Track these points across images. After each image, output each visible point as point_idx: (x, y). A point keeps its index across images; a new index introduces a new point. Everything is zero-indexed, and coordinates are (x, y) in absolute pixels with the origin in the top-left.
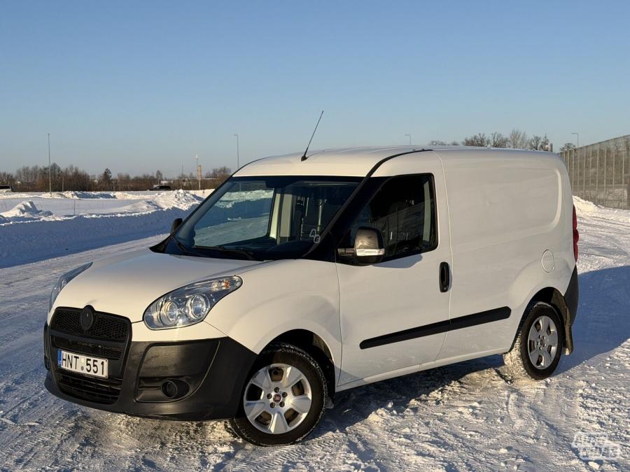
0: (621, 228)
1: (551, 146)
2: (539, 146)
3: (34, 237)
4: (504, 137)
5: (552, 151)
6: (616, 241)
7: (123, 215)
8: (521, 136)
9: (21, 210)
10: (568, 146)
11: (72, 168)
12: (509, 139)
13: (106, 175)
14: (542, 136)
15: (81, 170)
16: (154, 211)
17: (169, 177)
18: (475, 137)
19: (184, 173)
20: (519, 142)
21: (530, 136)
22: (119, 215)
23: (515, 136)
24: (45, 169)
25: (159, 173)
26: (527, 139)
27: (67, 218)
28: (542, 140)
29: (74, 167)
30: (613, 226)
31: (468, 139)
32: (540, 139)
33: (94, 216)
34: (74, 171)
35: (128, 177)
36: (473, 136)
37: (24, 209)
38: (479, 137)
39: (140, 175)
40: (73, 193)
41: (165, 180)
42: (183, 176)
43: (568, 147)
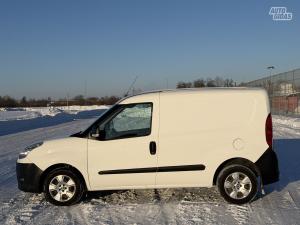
16: (37, 117)
40: (4, 108)
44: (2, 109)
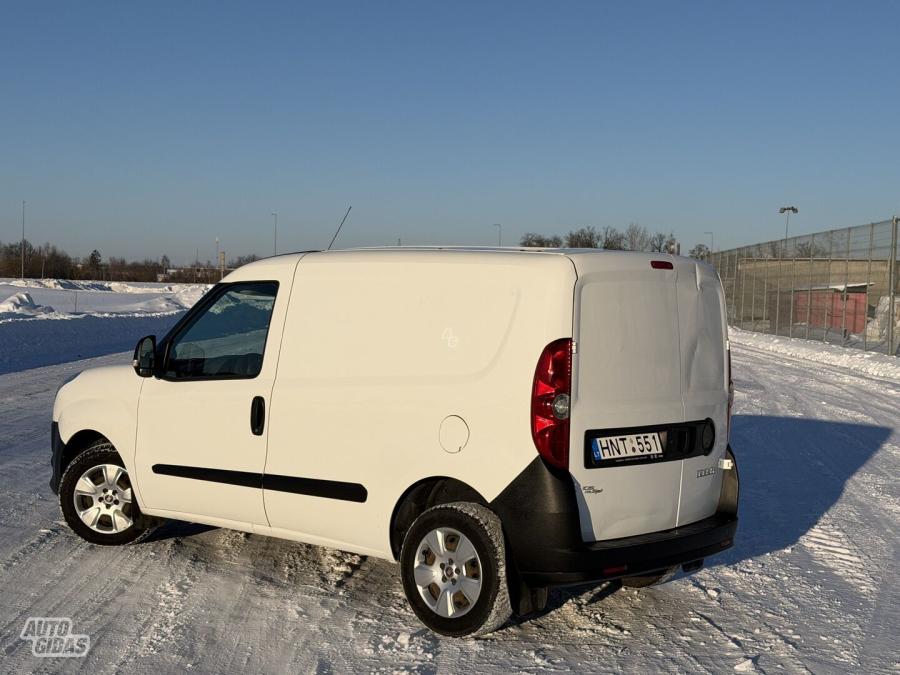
0: (760, 356)
1: (679, 246)
2: (663, 246)
3: (38, 339)
4: (619, 233)
5: (678, 253)
6: (752, 372)
7: (143, 315)
8: (641, 233)
9: (15, 304)
10: (700, 248)
11: (47, 247)
12: (626, 235)
13: (94, 258)
14: (667, 234)
15: (60, 249)
16: (178, 311)
17: (178, 265)
18: (582, 231)
19: (199, 261)
20: (638, 240)
21: (652, 234)
22: (137, 315)
23: (633, 232)
24: (12, 247)
25: (165, 259)
26: (648, 237)
27: (73, 316)
28: (667, 239)
29: (51, 246)
30: (750, 353)
31: (574, 233)
32: (664, 237)
33: (106, 315)
34: (50, 251)
35: (123, 262)
36: (579, 229)
37: (18, 302)
38: (587, 231)
39: (141, 260)
40: (55, 281)
41: (174, 268)
42: (198, 264)
43: (700, 250)
44: (51, 283)
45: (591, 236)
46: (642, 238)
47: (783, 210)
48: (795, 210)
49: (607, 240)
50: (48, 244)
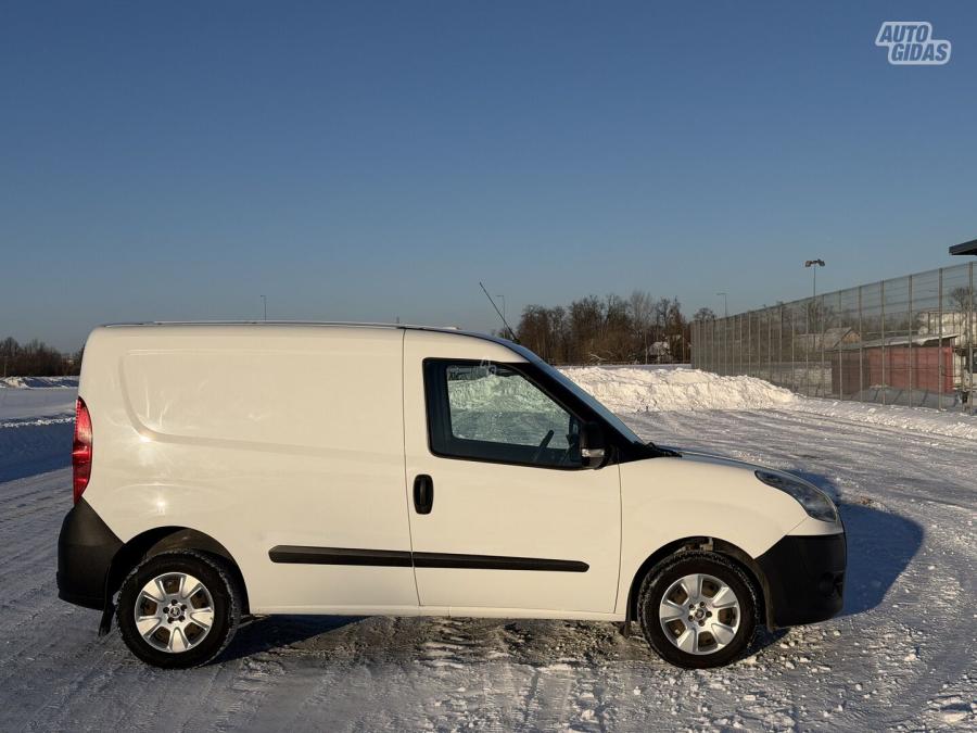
2: (667, 312)
4: (623, 300)
8: (645, 299)
10: (704, 312)
11: (36, 344)
12: (629, 302)
14: (671, 298)
15: (49, 346)
18: (585, 301)
20: (642, 306)
21: (656, 299)
26: (653, 302)
28: (672, 304)
29: (39, 342)
31: (577, 302)
32: (669, 302)
34: (39, 347)
36: (582, 298)
38: (589, 300)
40: (20, 379)
43: (704, 314)
44: (14, 381)
45: (594, 304)
46: (647, 303)
47: (809, 264)
48: (822, 263)
49: (610, 308)
50: (36, 341)
